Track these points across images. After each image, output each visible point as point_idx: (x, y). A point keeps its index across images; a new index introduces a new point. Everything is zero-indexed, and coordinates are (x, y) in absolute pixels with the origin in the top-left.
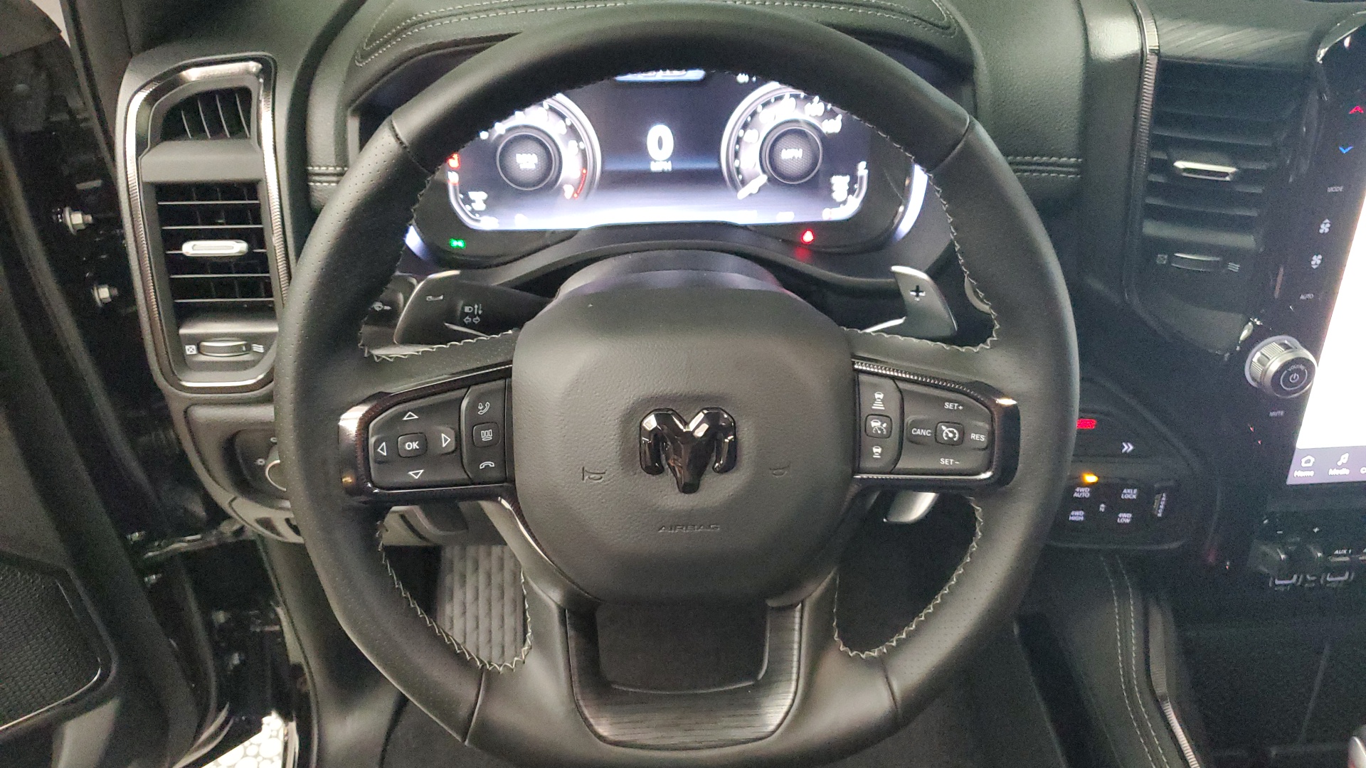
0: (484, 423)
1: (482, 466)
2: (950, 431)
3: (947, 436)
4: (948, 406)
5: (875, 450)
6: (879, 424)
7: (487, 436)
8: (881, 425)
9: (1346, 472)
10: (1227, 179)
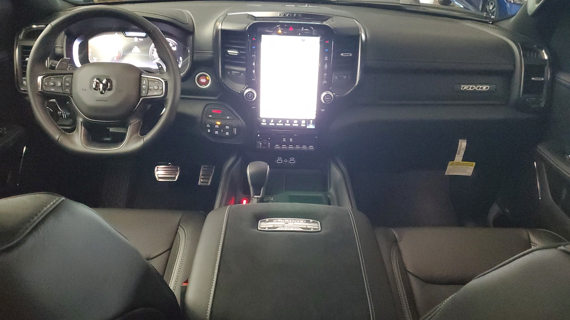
0: (67, 82)
1: (66, 90)
4: (156, 82)
6: (144, 87)
7: (67, 84)
9: (273, 124)
10: (237, 54)
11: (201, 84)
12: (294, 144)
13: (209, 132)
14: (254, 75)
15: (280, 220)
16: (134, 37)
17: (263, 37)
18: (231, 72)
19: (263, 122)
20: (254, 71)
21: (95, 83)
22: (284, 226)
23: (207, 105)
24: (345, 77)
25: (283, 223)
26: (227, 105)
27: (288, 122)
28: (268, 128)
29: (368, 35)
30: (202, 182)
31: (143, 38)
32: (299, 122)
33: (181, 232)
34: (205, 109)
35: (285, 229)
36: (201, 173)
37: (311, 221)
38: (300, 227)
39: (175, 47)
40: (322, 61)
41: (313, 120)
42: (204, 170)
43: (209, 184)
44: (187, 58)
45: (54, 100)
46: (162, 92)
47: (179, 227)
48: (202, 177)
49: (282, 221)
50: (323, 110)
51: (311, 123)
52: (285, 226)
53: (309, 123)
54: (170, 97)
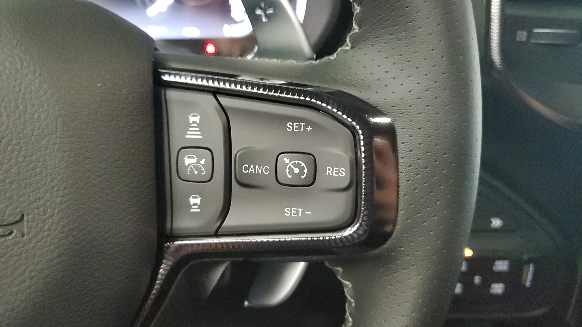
2: (296, 165)
3: (291, 171)
5: (192, 201)
6: (194, 160)
8: (198, 162)
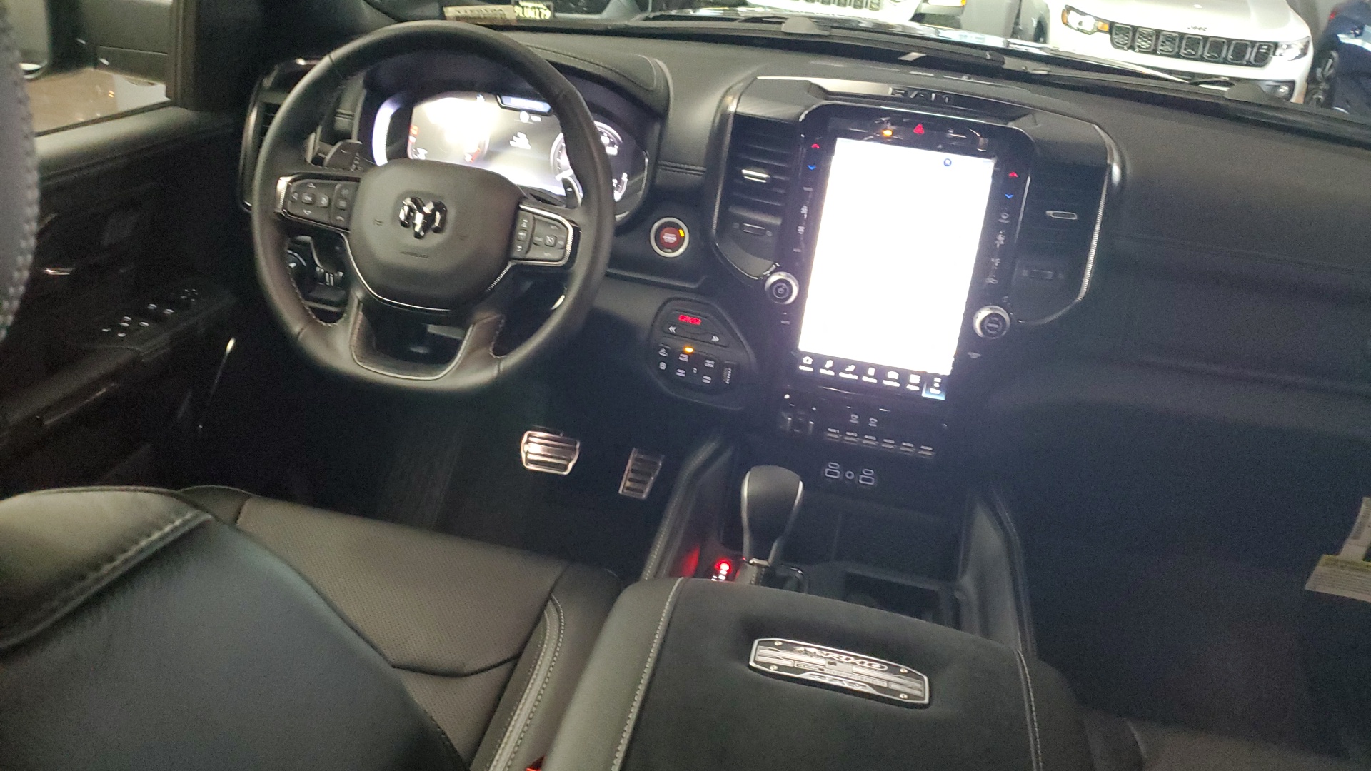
0: (343, 199)
1: (338, 218)
4: (552, 227)
6: (523, 234)
7: (343, 204)
9: (831, 373)
10: (764, 181)
11: (663, 245)
12: (880, 435)
13: (662, 368)
14: (802, 239)
15: (813, 649)
16: (519, 110)
17: (841, 142)
18: (742, 227)
19: (805, 361)
20: (801, 229)
21: (406, 208)
22: (823, 670)
23: (670, 300)
24: (1050, 274)
25: (823, 662)
26: (716, 306)
27: (871, 371)
28: (814, 379)
29: (1128, 172)
30: (628, 488)
31: (543, 117)
32: (904, 376)
33: (551, 618)
34: (663, 313)
35: (826, 681)
36: (629, 466)
37: (904, 670)
38: (871, 682)
39: (616, 147)
40: (992, 225)
41: (942, 377)
42: (636, 460)
43: (644, 496)
44: (641, 176)
45: (307, 238)
46: (561, 256)
47: (550, 603)
48: (631, 475)
49: (818, 652)
50: (974, 355)
51: (937, 385)
52: (825, 672)
53: (930, 385)
54: (580, 270)
